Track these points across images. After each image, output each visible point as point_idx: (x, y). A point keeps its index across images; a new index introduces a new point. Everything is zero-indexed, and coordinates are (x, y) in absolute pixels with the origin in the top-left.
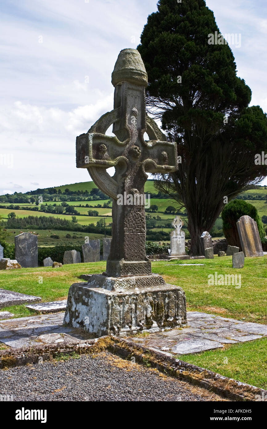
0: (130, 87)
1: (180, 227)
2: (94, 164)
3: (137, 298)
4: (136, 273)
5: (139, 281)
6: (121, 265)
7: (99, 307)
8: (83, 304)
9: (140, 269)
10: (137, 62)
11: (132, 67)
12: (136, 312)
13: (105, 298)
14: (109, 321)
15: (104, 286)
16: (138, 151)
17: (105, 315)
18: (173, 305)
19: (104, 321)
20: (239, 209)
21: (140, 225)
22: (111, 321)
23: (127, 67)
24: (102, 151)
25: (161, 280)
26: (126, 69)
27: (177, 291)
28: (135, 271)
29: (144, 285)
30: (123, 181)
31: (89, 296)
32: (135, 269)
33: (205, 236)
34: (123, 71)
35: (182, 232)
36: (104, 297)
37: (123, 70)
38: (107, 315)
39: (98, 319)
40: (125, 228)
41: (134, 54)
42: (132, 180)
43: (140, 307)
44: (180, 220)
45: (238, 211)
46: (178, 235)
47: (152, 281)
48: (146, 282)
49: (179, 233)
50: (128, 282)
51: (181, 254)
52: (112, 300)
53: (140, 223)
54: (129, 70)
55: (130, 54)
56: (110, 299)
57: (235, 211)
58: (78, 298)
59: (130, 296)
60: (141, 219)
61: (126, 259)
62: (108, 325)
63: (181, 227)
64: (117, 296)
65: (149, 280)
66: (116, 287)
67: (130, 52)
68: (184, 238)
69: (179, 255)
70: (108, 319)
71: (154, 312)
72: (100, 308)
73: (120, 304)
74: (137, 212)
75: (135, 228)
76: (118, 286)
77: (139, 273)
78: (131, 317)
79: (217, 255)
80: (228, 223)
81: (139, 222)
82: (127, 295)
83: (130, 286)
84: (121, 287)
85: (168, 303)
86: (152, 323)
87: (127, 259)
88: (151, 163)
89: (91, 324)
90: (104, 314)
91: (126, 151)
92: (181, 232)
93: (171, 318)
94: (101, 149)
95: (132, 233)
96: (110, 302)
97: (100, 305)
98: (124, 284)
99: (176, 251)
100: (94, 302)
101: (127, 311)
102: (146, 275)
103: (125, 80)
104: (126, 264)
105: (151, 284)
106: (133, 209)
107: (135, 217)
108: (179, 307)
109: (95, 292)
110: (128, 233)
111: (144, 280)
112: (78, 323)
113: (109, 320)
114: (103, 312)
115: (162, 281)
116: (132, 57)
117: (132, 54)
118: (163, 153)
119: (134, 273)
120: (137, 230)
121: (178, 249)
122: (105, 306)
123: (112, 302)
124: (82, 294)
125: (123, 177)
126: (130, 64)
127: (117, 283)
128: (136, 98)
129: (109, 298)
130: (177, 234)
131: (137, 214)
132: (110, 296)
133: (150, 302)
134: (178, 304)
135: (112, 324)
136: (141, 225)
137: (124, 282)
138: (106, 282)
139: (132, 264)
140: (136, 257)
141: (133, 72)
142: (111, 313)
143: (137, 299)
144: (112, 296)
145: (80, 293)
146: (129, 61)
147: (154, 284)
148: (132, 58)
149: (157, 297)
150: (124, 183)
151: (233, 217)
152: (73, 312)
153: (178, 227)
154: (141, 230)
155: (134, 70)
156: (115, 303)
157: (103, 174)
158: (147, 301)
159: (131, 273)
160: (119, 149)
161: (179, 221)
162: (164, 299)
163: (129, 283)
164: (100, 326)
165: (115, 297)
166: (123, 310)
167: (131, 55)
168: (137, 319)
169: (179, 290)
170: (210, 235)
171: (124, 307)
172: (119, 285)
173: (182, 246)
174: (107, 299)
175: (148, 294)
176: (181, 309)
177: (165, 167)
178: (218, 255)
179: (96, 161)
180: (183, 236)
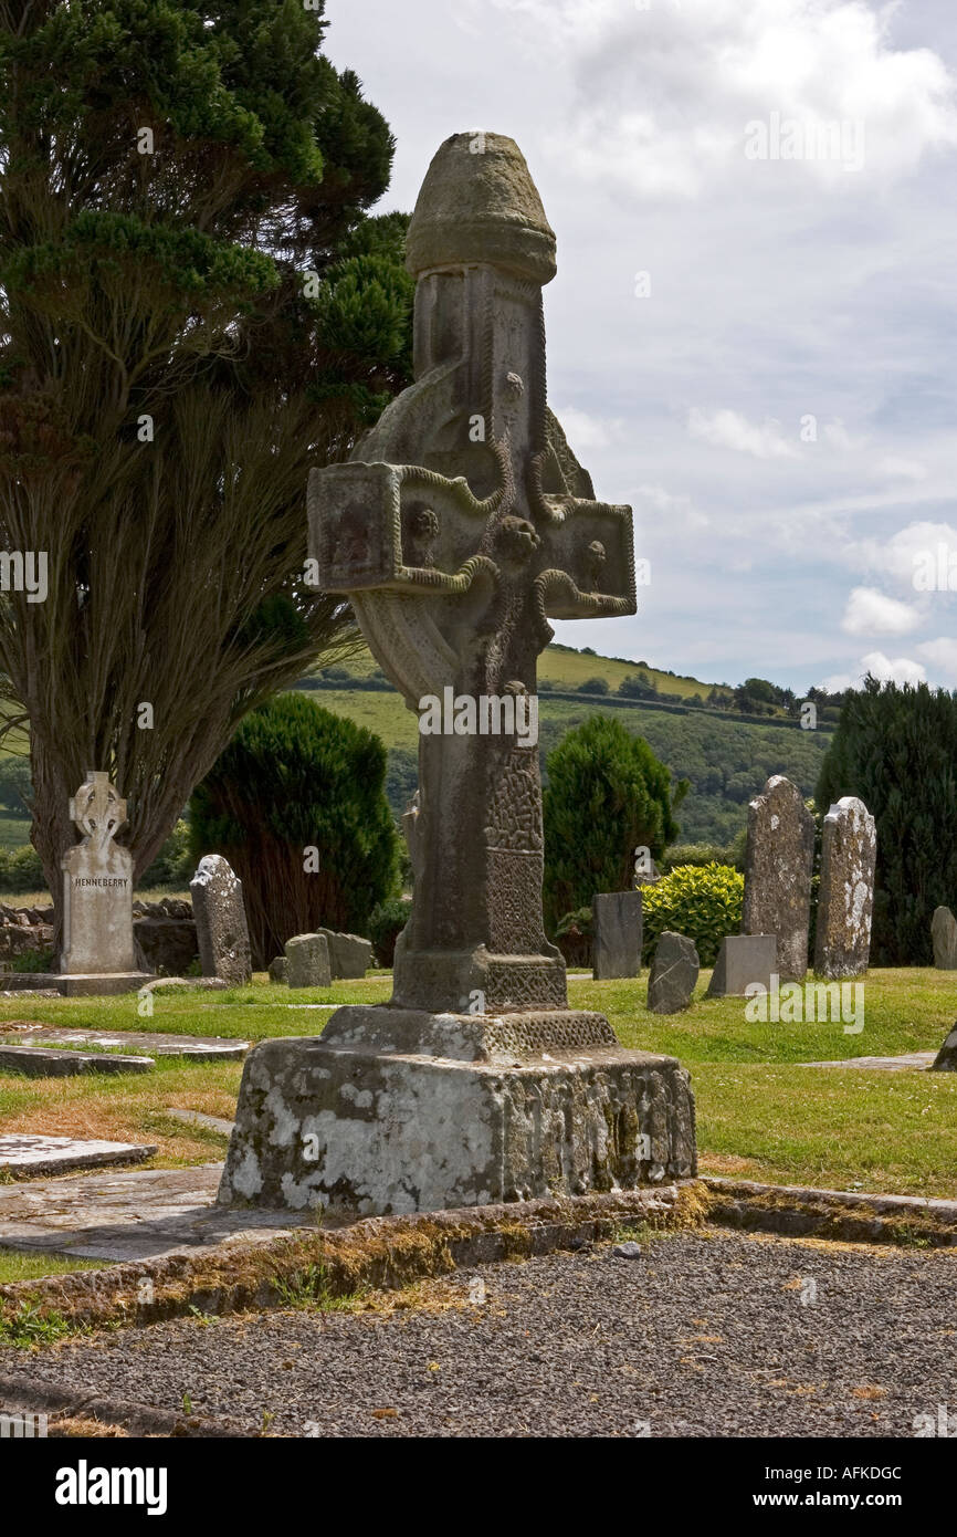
0: (502, 288)
1: (110, 827)
2: (405, 582)
3: (570, 1090)
4: (526, 999)
5: (549, 1028)
6: (484, 966)
7: (442, 1121)
8: (341, 1115)
9: (536, 984)
10: (529, 194)
11: (515, 215)
12: (569, 1140)
13: (478, 1087)
14: (502, 1168)
15: (425, 1044)
16: (533, 538)
17: (479, 1146)
18: (663, 1121)
19: (474, 1168)
20: (290, 746)
21: (526, 820)
22: (507, 1167)
23: (495, 213)
24: (427, 535)
25: (606, 1027)
26: (495, 220)
27: (669, 1070)
28: (523, 992)
29: (564, 1044)
30: (479, 650)
31: (379, 1084)
32: (522, 985)
33: (211, 877)
34: (482, 226)
35: (117, 855)
36: (473, 1084)
37: (482, 222)
38: (492, 1145)
39: (443, 1166)
40: (487, 829)
41: (513, 158)
42: (505, 648)
43: (579, 1121)
44: (110, 795)
45: (283, 755)
46: (101, 867)
47: (582, 1030)
48: (567, 1032)
49: (103, 856)
50: (519, 1030)
51: (115, 964)
52: (506, 1091)
53: (529, 812)
54: (507, 226)
55: (499, 158)
56: (499, 1088)
57: (266, 753)
58: (310, 1093)
59: (552, 1078)
60: (530, 797)
61: (491, 947)
62: (500, 1182)
63: (114, 829)
64: (519, 1079)
65: (574, 1027)
66: (490, 1049)
67: (499, 151)
68: (129, 883)
69: (106, 971)
70: (498, 1161)
71: (612, 1144)
72: (448, 1124)
73: (528, 1108)
74: (519, 769)
75: (512, 829)
76: (493, 1045)
77: (533, 999)
78: (558, 1156)
79: (265, 976)
80: (224, 818)
81: (525, 807)
82: (545, 1076)
83: (526, 1048)
84: (502, 1049)
85: (649, 1115)
86: (611, 1185)
87: (494, 944)
88: (562, 584)
89: (400, 1187)
90: (473, 1145)
91: (488, 538)
92: (112, 856)
93: (659, 1170)
94: (422, 528)
95: (506, 850)
96: (499, 1099)
97: (448, 1114)
98: (510, 1038)
99: (93, 949)
100: (408, 1102)
101: (549, 1135)
102: (554, 1009)
103: (487, 262)
104: (499, 964)
105: (582, 1043)
106: (509, 758)
107: (513, 789)
108: (678, 1129)
109: (414, 1068)
110: (494, 849)
111: (561, 1027)
112: (321, 1187)
113: (501, 1164)
114: (466, 1139)
115: (609, 1032)
116: (509, 172)
117: (507, 158)
118: (595, 546)
119: (519, 1000)
120: (520, 837)
121: (102, 940)
122: (481, 1113)
123: (507, 1098)
124: (333, 1076)
125: (479, 636)
126: (504, 200)
127: (492, 1034)
128: (513, 330)
129: (493, 1084)
130: (94, 864)
131: (520, 776)
132: (494, 1078)
133: (604, 1105)
134: (675, 1118)
135: (509, 1181)
136: (530, 820)
137: (508, 1031)
138: (433, 1033)
139: (514, 965)
140: (519, 940)
141: (522, 234)
142: (507, 1139)
143: (569, 1094)
144: (501, 1077)
145: (323, 1073)
146: (498, 186)
147: (588, 1043)
148: (510, 176)
149: (621, 1089)
150: (481, 659)
151: (253, 785)
152: (279, 1152)
153: (102, 826)
154: (530, 839)
155: (523, 225)
156: (515, 1102)
157: (415, 621)
158: (597, 1103)
159: (512, 1001)
160: (470, 528)
161: (105, 797)
162: (638, 1100)
163: (522, 1037)
164: (454, 1190)
165: (513, 1082)
166: (539, 1131)
167: (504, 162)
168: (572, 1165)
169: (675, 1066)
170: (233, 874)
171: (539, 1119)
172: (497, 1041)
173: (118, 927)
174: (485, 1087)
175: (596, 1075)
176: (684, 1139)
177: (601, 600)
178: (271, 978)
179: (414, 574)
180: (123, 877)
